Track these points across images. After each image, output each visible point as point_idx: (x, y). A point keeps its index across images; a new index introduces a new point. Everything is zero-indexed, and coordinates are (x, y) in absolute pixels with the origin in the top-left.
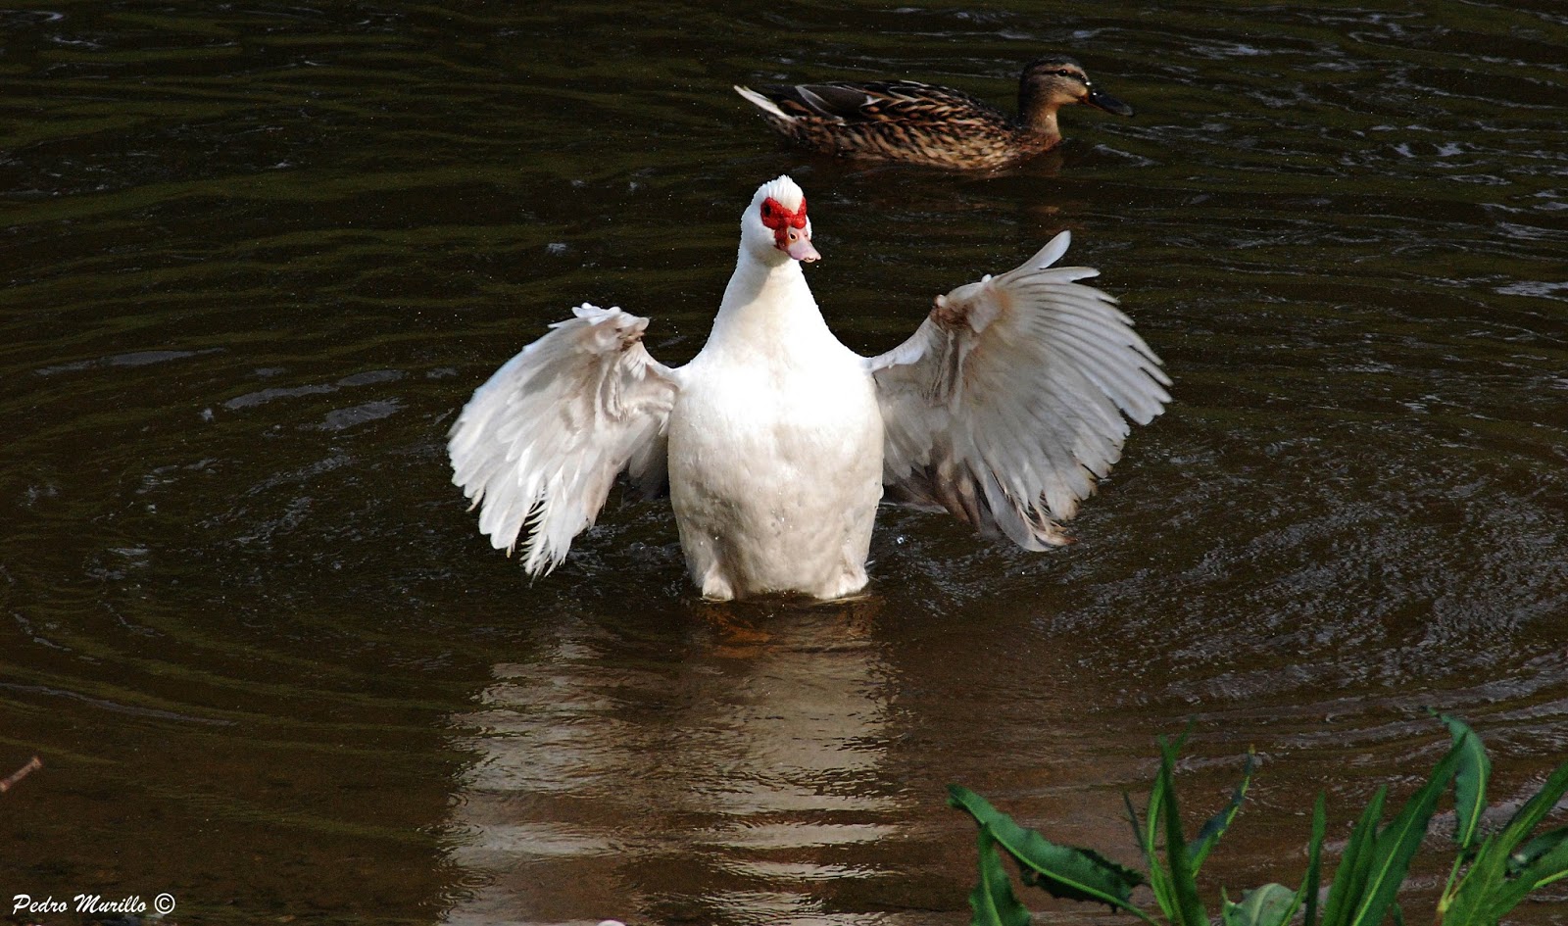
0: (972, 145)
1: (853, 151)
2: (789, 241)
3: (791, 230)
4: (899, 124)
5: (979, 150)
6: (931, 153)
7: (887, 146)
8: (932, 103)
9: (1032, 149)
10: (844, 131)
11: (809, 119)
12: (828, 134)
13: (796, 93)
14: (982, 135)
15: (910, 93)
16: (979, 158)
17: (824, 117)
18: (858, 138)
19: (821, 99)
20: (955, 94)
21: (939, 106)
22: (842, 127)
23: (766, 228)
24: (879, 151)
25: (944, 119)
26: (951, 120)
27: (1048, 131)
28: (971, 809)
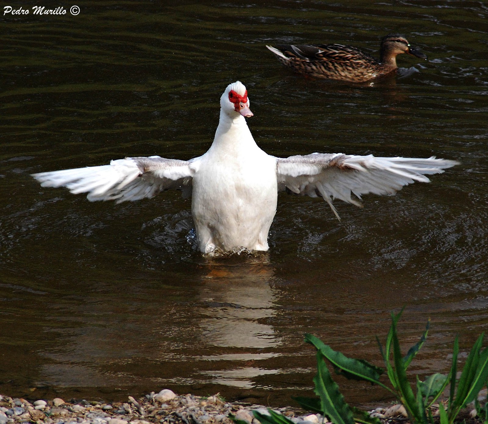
0: (359, 71)
1: (312, 72)
2: (240, 108)
3: (241, 104)
4: (331, 62)
5: (362, 73)
6: (343, 74)
7: (326, 71)
8: (344, 53)
9: (384, 73)
10: (309, 64)
11: (295, 59)
12: (302, 65)
13: (291, 48)
14: (363, 67)
15: (336, 49)
16: (362, 76)
17: (301, 58)
18: (314, 67)
19: (300, 50)
20: (355, 50)
21: (348, 54)
22: (308, 62)
23: (231, 102)
24: (322, 73)
25: (349, 60)
26: (352, 60)
27: (392, 65)
28: (314, 344)
